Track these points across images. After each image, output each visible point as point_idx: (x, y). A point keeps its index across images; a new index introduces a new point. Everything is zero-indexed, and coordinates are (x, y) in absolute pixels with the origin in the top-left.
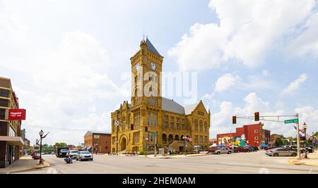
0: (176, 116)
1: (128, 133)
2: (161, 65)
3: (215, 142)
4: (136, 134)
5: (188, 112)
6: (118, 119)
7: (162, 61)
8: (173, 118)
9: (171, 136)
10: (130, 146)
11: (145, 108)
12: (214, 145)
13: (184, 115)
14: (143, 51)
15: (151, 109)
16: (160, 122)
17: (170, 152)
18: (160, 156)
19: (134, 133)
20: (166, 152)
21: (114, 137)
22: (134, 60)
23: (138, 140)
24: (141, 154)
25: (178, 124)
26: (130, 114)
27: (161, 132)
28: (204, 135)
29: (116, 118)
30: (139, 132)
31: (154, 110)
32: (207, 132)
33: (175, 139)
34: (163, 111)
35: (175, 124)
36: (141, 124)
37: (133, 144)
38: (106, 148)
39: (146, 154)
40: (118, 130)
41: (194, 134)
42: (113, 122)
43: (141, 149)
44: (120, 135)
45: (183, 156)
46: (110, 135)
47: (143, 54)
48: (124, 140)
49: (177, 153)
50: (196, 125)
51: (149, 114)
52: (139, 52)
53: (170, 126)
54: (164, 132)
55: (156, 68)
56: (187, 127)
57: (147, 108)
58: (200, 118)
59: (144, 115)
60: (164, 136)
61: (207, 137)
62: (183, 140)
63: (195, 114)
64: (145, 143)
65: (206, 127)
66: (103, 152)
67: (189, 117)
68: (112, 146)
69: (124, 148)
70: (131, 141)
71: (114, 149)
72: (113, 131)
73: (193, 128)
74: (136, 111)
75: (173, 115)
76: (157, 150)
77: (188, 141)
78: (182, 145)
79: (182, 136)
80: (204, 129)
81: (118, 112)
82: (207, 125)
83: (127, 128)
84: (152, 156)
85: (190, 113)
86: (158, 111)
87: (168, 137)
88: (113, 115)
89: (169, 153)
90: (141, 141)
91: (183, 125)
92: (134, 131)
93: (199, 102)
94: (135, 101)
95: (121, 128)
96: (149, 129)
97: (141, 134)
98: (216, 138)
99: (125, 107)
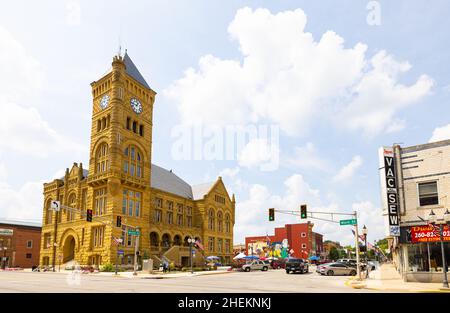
0: (175, 200)
1: (79, 228)
2: (151, 107)
3: (243, 250)
4: (98, 230)
5: (198, 196)
6: (59, 198)
7: (152, 100)
8: (171, 203)
9: (166, 236)
10: (83, 253)
11: (119, 182)
12: (241, 255)
13: (191, 199)
14: (118, 75)
15: (130, 184)
16: (146, 210)
17: (164, 266)
18: (144, 274)
19: (93, 228)
20: (156, 267)
21: (48, 235)
22: (98, 87)
23: (101, 242)
24: (107, 270)
25: (180, 216)
26: (85, 190)
27: (147, 229)
28: (224, 237)
29: (54, 196)
30: (104, 226)
31: (137, 186)
32: (230, 232)
33: (174, 244)
34: (152, 189)
35: (175, 215)
36: (109, 211)
37: (91, 249)
38: (29, 256)
39: (117, 270)
40: (58, 220)
41: (207, 234)
42: (48, 203)
43: (106, 261)
44: (61, 230)
45: (188, 274)
46: (39, 229)
47: (117, 80)
48: (72, 240)
49: (178, 268)
50: (212, 220)
51: (125, 192)
52: (109, 75)
53: (165, 217)
54: (155, 230)
55: (142, 110)
56: (196, 221)
57: (123, 182)
58: (218, 207)
59: (114, 194)
60: (154, 235)
61: (229, 241)
62: (188, 244)
63: (211, 200)
64: (115, 249)
65: (228, 224)
66: (20, 265)
67: (199, 205)
68: (43, 253)
69: (69, 257)
70: (87, 244)
71: (46, 259)
72: (47, 220)
73: (207, 224)
74: (100, 186)
75: (170, 199)
76: (140, 263)
77: (198, 247)
78: (187, 254)
79: (187, 238)
80: (225, 227)
81: (60, 183)
82: (230, 220)
83: (77, 217)
84: (128, 274)
85: (202, 198)
86: (144, 188)
87: (160, 238)
88: (47, 188)
89: (161, 269)
90: (107, 243)
91: (189, 217)
92: (94, 223)
93: (217, 179)
94: (97, 164)
95: (64, 217)
96: (124, 222)
97: (108, 230)
98: (244, 243)
99: (75, 175)
